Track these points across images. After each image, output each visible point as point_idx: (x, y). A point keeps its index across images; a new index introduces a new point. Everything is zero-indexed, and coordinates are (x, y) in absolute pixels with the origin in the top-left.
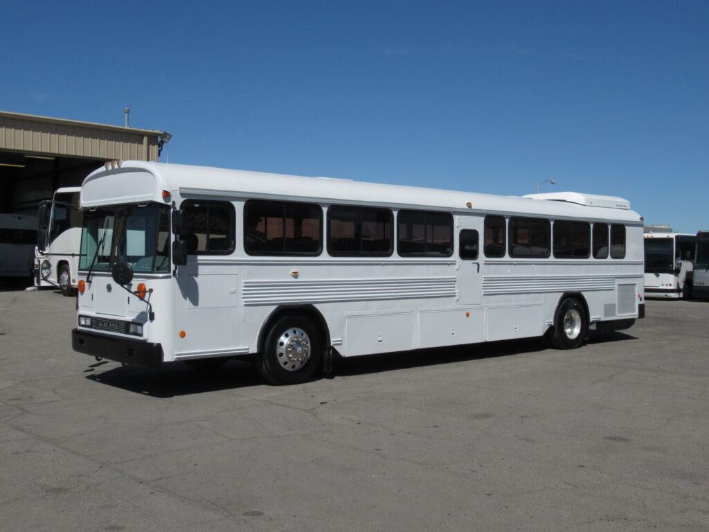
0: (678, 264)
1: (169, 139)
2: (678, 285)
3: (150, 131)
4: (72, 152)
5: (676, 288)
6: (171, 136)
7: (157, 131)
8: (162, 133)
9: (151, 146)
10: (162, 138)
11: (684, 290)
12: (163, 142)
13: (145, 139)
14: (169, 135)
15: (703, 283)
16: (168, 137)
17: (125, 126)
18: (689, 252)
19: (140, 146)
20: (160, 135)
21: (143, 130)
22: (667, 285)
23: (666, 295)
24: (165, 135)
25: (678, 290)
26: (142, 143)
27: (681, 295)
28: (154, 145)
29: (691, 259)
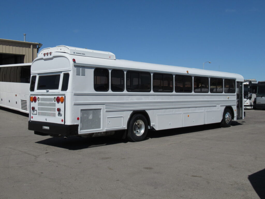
0: (250, 95)
1: (41, 46)
2: (251, 103)
3: (34, 43)
4: (8, 52)
5: (250, 104)
6: (42, 45)
7: (36, 43)
8: (38, 43)
9: (34, 49)
10: (38, 46)
11: (253, 106)
12: (39, 47)
13: (32, 46)
14: (41, 44)
15: (260, 103)
16: (41, 45)
17: (24, 41)
18: (254, 90)
19: (29, 49)
20: (38, 44)
21: (31, 42)
22: (246, 103)
23: (246, 108)
24: (40, 44)
25: (251, 106)
26: (30, 48)
27: (252, 107)
28: (35, 48)
29: (255, 93)
